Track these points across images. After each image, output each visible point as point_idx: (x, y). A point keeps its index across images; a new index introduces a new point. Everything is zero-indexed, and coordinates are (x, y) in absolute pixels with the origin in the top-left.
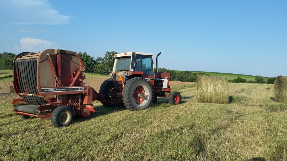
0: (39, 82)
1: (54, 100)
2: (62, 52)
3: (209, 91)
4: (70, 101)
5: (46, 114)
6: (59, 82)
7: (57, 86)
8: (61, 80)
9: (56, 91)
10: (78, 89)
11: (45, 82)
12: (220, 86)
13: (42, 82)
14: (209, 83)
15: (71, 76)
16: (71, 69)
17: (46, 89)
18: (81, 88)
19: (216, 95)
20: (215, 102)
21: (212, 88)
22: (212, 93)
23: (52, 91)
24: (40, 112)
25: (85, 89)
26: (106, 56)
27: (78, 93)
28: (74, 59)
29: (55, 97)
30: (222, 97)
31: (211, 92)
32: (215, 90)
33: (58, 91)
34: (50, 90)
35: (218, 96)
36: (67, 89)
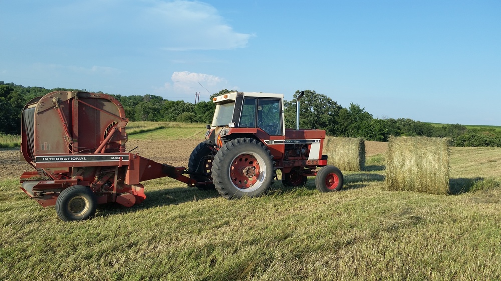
0: (37, 145)
1: (66, 175)
2: (82, 96)
3: (407, 168)
4: (96, 178)
5: (51, 199)
6: (75, 146)
7: (70, 153)
8: (78, 142)
9: (65, 161)
10: (109, 158)
11: (48, 145)
12: (431, 158)
13: (43, 146)
14: (407, 152)
15: (100, 136)
16: (101, 124)
17: (46, 158)
18: (115, 157)
19: (422, 175)
20: (421, 191)
21: (413, 162)
22: (413, 172)
23: (57, 161)
24: (38, 194)
25: (125, 158)
26: (295, 99)
27: (110, 165)
28: (108, 107)
29: (67, 170)
30: (435, 182)
31: (410, 171)
32: (418, 165)
33: (68, 161)
34: (53, 159)
35: (425, 177)
36: (86, 158)
